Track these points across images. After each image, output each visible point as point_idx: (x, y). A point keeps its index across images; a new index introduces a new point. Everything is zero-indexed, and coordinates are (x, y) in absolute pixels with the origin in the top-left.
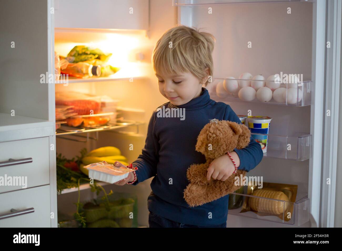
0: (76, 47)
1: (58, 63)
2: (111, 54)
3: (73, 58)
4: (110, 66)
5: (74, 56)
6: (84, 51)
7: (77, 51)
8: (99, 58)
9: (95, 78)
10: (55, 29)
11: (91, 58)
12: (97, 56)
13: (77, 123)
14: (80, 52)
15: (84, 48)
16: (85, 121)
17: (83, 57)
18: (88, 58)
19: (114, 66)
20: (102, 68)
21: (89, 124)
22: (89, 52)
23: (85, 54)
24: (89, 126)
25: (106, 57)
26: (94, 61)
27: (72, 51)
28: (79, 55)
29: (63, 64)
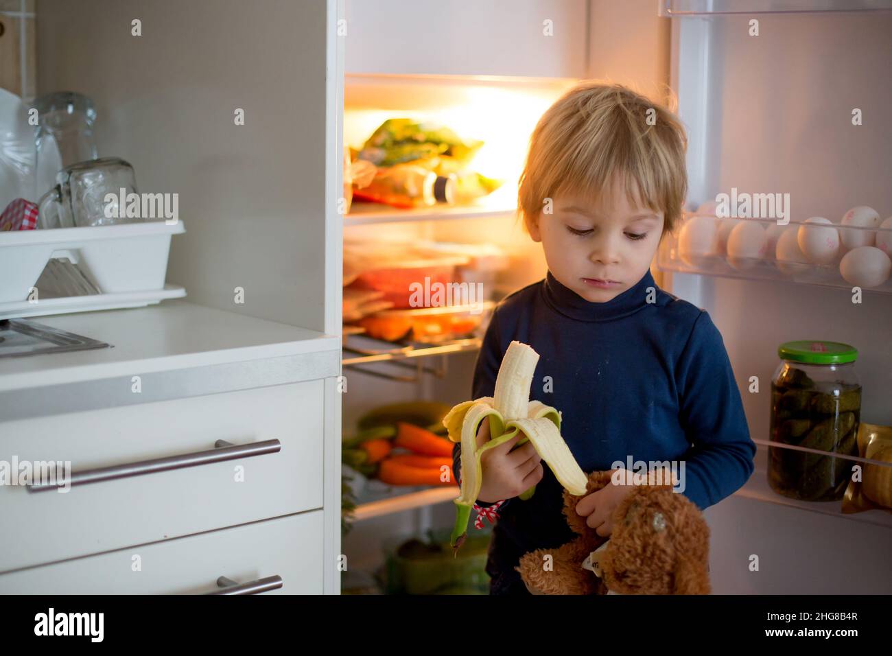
0: (387, 123)
1: (348, 171)
2: (480, 144)
3: (380, 154)
4: (479, 175)
5: (383, 146)
6: (408, 133)
7: (391, 134)
8: (448, 153)
9: (443, 210)
10: (347, 76)
11: (429, 152)
12: (443, 148)
13: (395, 332)
14: (399, 136)
15: (407, 125)
16: (417, 327)
17: (407, 149)
18: (421, 152)
19: (489, 175)
20: (459, 180)
21: (427, 334)
22: (420, 137)
23: (412, 141)
24: (425, 340)
25: (466, 150)
26: (435, 162)
27: (378, 133)
28: (397, 143)
29: (362, 175)
